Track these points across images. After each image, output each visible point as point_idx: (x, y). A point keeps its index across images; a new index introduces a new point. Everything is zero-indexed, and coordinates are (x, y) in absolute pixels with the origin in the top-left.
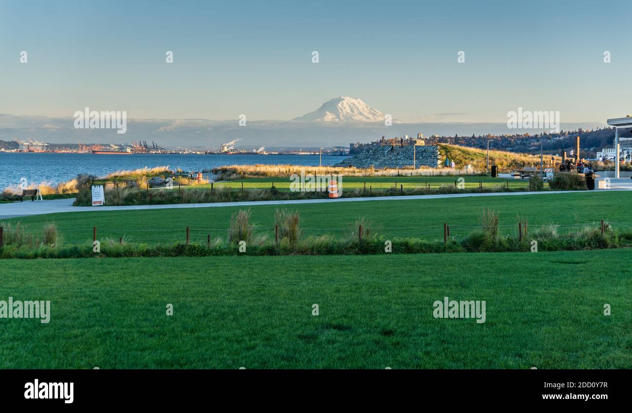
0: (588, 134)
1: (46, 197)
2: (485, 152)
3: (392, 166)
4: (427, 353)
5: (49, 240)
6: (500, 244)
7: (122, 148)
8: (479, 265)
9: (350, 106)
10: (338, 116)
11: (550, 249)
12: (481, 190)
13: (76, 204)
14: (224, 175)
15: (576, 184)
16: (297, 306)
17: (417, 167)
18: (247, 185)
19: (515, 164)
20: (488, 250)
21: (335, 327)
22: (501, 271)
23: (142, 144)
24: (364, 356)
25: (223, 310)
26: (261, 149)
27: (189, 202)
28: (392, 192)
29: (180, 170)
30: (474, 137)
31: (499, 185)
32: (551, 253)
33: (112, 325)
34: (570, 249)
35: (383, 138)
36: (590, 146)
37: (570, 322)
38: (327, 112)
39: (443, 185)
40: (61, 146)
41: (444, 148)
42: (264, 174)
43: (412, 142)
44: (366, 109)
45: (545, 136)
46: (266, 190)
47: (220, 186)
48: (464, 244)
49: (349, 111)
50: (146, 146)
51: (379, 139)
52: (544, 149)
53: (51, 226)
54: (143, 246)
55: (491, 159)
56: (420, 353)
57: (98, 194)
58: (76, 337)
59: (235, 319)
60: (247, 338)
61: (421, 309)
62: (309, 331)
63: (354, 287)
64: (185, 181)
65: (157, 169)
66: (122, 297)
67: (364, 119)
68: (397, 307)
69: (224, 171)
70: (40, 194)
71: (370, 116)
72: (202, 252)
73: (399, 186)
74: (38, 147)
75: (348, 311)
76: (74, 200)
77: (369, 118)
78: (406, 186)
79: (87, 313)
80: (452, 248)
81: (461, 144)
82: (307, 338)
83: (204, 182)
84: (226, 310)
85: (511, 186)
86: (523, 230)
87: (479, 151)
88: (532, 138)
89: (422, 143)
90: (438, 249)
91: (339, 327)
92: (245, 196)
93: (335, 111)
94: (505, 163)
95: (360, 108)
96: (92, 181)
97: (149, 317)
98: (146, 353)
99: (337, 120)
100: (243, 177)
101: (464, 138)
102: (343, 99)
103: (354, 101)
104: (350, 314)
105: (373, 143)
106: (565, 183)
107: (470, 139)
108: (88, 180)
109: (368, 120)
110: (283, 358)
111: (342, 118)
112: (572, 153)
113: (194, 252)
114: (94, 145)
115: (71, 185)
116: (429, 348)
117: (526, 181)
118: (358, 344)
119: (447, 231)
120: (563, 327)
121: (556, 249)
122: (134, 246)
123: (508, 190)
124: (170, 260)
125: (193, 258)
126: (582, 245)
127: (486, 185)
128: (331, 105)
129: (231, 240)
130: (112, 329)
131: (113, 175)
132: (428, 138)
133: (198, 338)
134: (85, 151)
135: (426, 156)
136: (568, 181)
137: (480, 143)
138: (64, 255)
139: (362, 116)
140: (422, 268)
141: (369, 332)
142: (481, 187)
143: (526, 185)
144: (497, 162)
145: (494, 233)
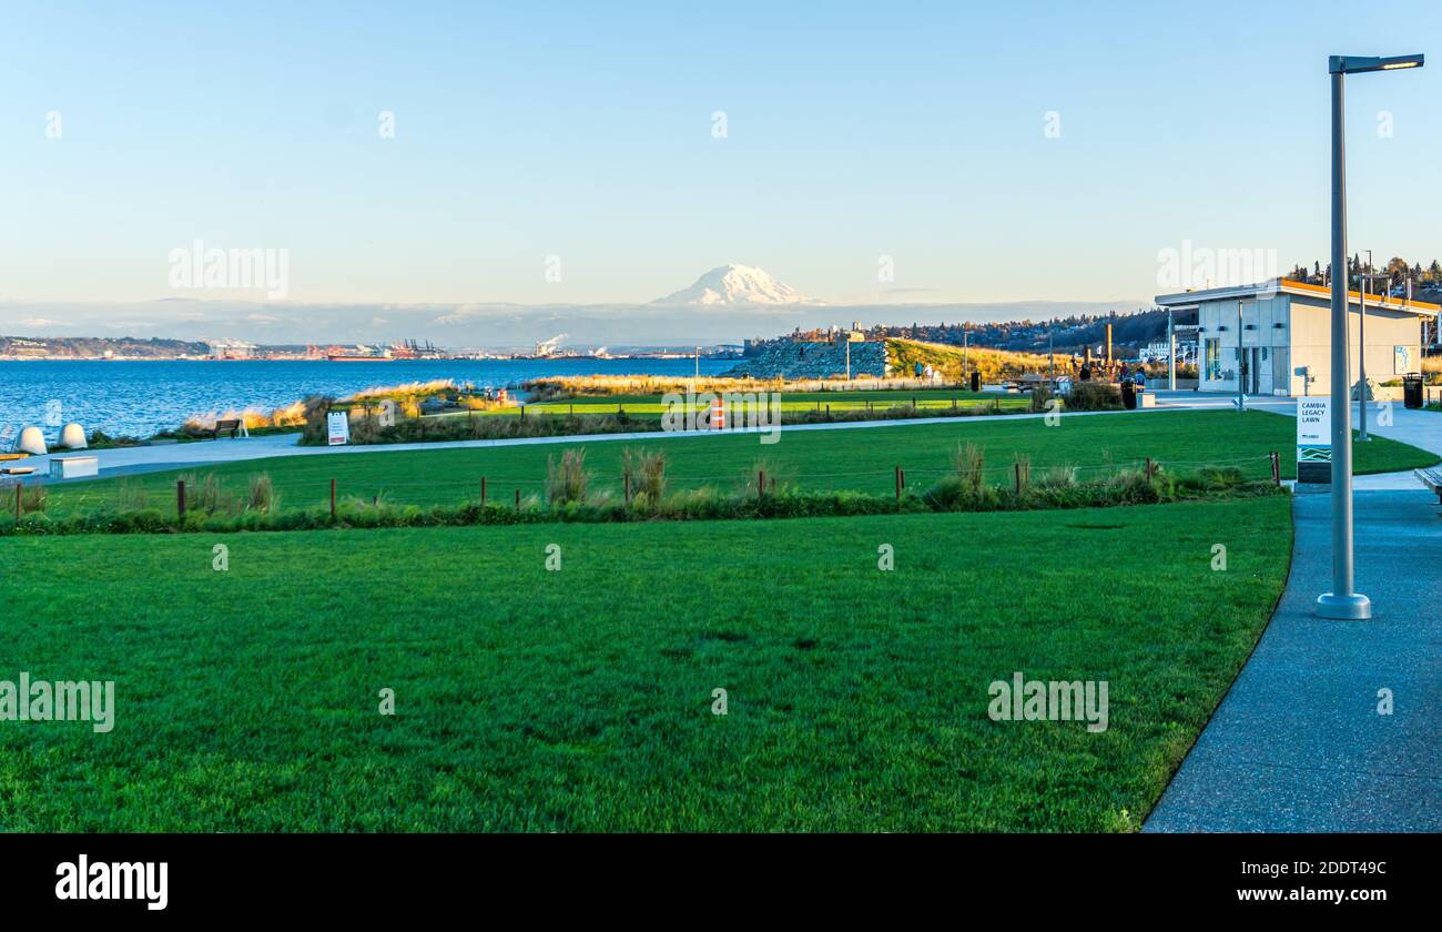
0: (1125, 320)
1: (254, 433)
2: (961, 351)
3: (813, 375)
4: (869, 677)
5: (259, 501)
6: (986, 498)
7: (376, 351)
8: (952, 532)
9: (743, 279)
10: (724, 296)
11: (1065, 506)
12: (955, 413)
13: (302, 443)
14: (542, 392)
15: (1106, 399)
16: (661, 603)
17: (853, 377)
18: (579, 409)
19: (1008, 369)
20: (966, 508)
21: (720, 637)
22: (987, 542)
23: (410, 344)
24: (769, 683)
25: (541, 612)
26: (601, 351)
27: (485, 437)
28: (812, 418)
29: (470, 385)
30: (942, 327)
31: (983, 404)
32: (1068, 512)
33: (362, 638)
34: (1097, 504)
35: (797, 329)
36: (1128, 339)
37: (1097, 622)
38: (707, 290)
39: (894, 405)
40: (277, 349)
41: (896, 345)
42: (607, 391)
43: (844, 337)
44: (769, 284)
45: (1057, 325)
46: (610, 417)
47: (536, 410)
48: (928, 500)
49: (742, 287)
50: (415, 348)
51: (789, 332)
52: (1056, 344)
53: (262, 479)
54: (412, 510)
55: (971, 361)
56: (857, 677)
57: (338, 426)
58: (304, 658)
59: (561, 626)
60: (579, 656)
61: (859, 605)
62: (680, 643)
63: (752, 571)
64: (478, 403)
65: (435, 385)
66: (377, 591)
67: (766, 301)
68: (821, 602)
69: (542, 386)
70: (244, 426)
71: (776, 295)
72: (508, 519)
73: (823, 407)
74: (241, 351)
75: (743, 610)
76: (299, 436)
77: (773, 299)
78: (835, 407)
79: (321, 618)
80: (910, 506)
81: (923, 339)
82: (676, 655)
83: (509, 405)
84: (546, 611)
85: (1004, 404)
86: (1023, 477)
87: (951, 349)
88: (1036, 327)
89: (859, 337)
90: (886, 509)
91: (728, 637)
92: (575, 425)
93: (721, 289)
94: (993, 368)
95: (760, 282)
96: (325, 406)
97: (422, 623)
98: (416, 683)
99: (723, 302)
100: (572, 397)
101: (927, 329)
102: (732, 269)
103: (750, 271)
104: (746, 615)
105: (781, 339)
106: (1089, 400)
107: (937, 330)
108: (322, 404)
109: (772, 302)
110: (637, 688)
111: (731, 299)
112: (1099, 350)
113: (493, 518)
114: (331, 346)
115: (294, 411)
116: (872, 669)
117: (1026, 396)
118: (758, 664)
119: (900, 481)
120: (1086, 631)
121: (1075, 505)
122: (395, 509)
123: (998, 412)
124: (455, 531)
125: (493, 528)
126: (1117, 499)
127: (963, 404)
128: (714, 278)
129: (553, 497)
130: (361, 645)
131: (362, 394)
132: (870, 329)
133: (501, 657)
134: (316, 356)
135: (867, 357)
136: (1094, 397)
137: (954, 336)
138: (285, 525)
139: (763, 296)
140: (861, 540)
141: (775, 643)
142: (955, 408)
143: (1028, 403)
144: (980, 366)
145: (976, 482)
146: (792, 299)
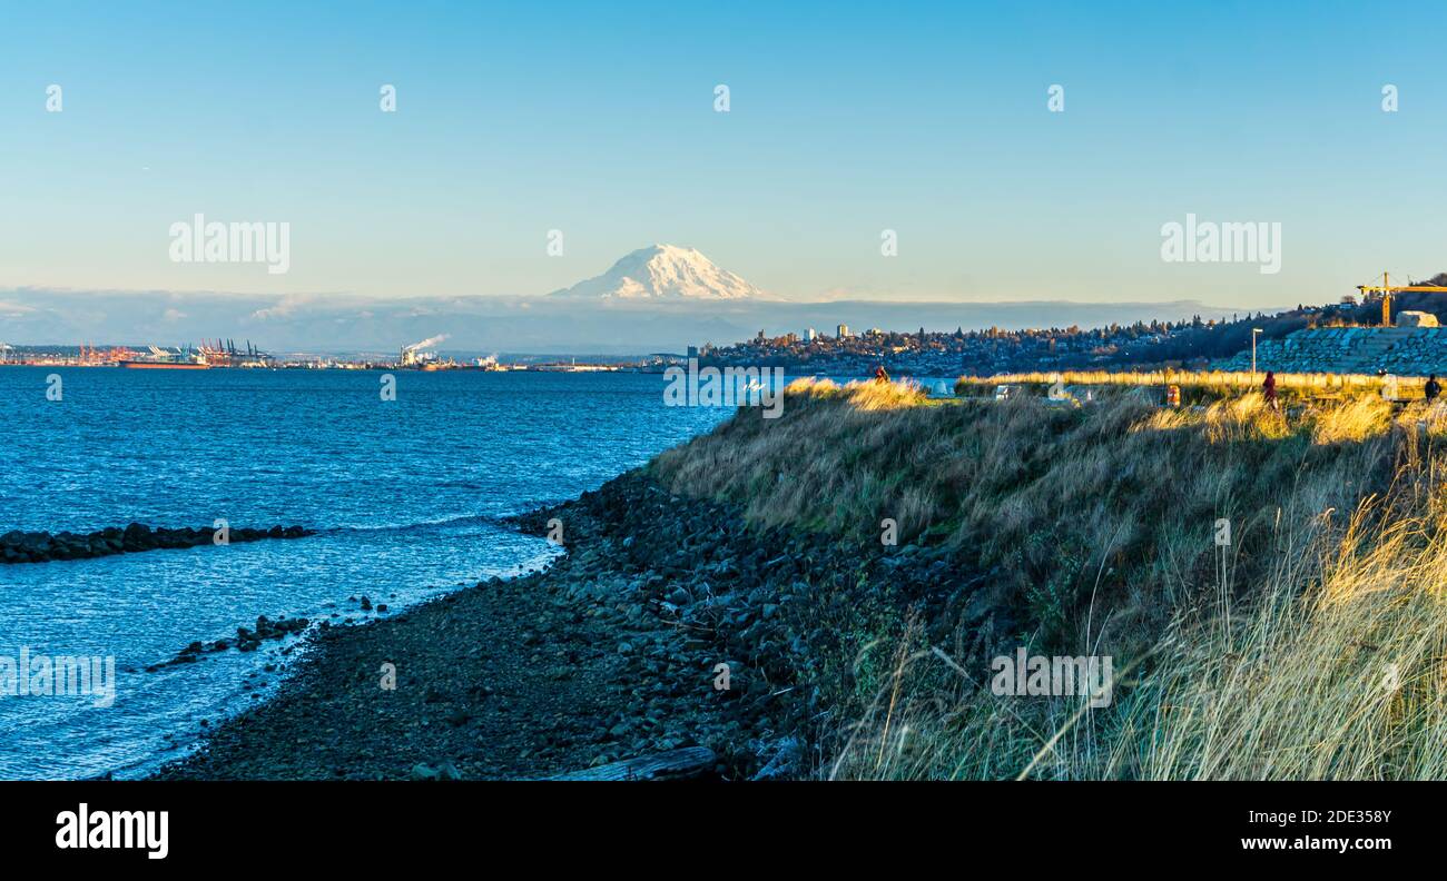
0: (1214, 329)
7: (180, 355)
9: (676, 266)
10: (649, 287)
23: (225, 346)
26: (490, 360)
30: (959, 334)
35: (761, 334)
38: (626, 279)
40: (40, 351)
44: (710, 273)
45: (1119, 334)
49: (674, 276)
50: (233, 351)
51: (753, 337)
67: (706, 295)
71: (720, 287)
77: (717, 292)
88: (1087, 336)
93: (644, 277)
95: (699, 271)
99: (647, 295)
101: (938, 336)
102: (661, 251)
103: (685, 254)
105: (739, 347)
107: (953, 338)
109: (715, 297)
111: (659, 292)
114: (114, 348)
128: (636, 264)
132: (859, 335)
134: (94, 361)
139: (701, 288)
146: (741, 292)
